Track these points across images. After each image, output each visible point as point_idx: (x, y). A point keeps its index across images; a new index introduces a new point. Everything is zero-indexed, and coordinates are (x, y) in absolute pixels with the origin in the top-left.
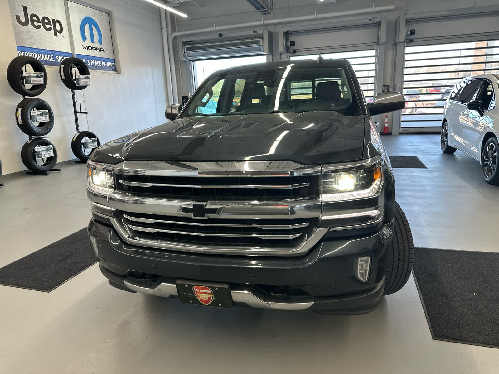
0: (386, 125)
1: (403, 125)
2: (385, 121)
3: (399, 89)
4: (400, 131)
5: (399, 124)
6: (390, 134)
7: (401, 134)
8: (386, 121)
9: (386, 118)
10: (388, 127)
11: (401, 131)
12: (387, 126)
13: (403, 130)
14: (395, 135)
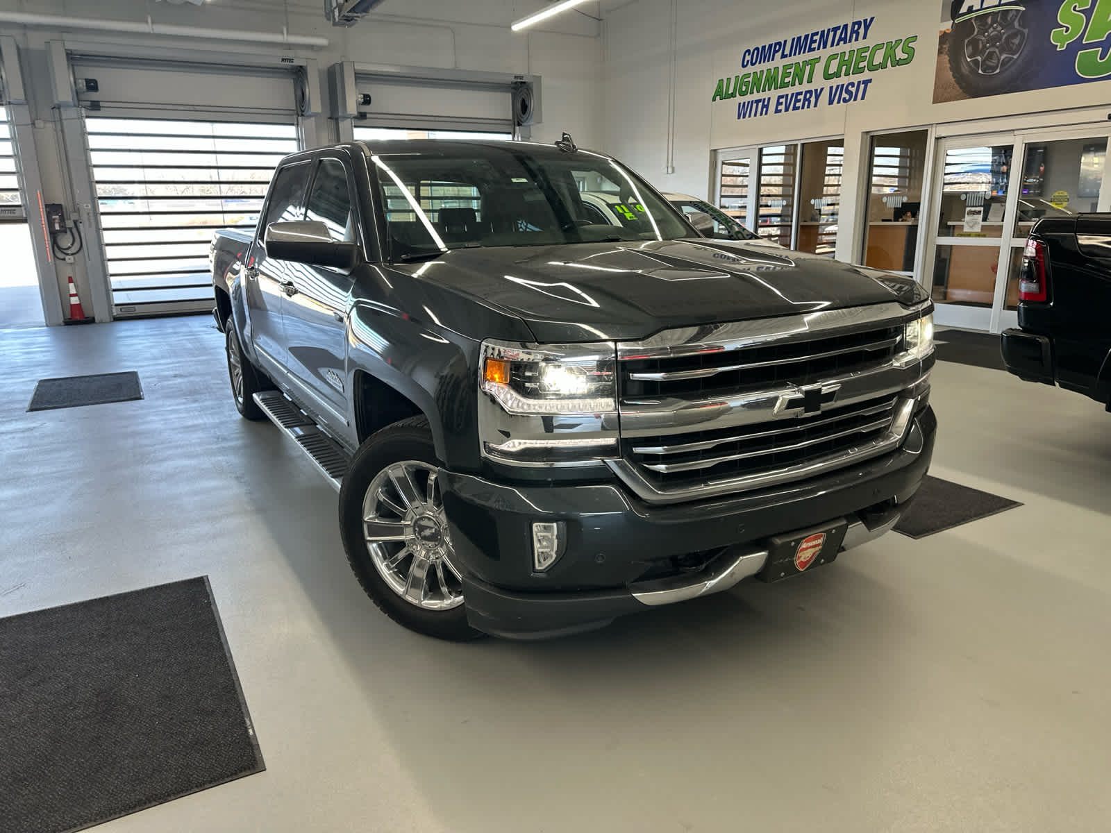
0: (74, 301)
1: (119, 298)
2: (69, 291)
3: (88, 214)
4: (115, 314)
5: (109, 298)
6: (91, 321)
7: (117, 319)
8: (73, 291)
9: (71, 285)
10: (79, 305)
11: (116, 312)
12: (78, 302)
13: (121, 309)
14: (101, 322)
